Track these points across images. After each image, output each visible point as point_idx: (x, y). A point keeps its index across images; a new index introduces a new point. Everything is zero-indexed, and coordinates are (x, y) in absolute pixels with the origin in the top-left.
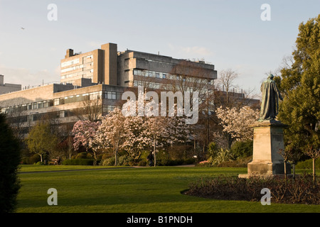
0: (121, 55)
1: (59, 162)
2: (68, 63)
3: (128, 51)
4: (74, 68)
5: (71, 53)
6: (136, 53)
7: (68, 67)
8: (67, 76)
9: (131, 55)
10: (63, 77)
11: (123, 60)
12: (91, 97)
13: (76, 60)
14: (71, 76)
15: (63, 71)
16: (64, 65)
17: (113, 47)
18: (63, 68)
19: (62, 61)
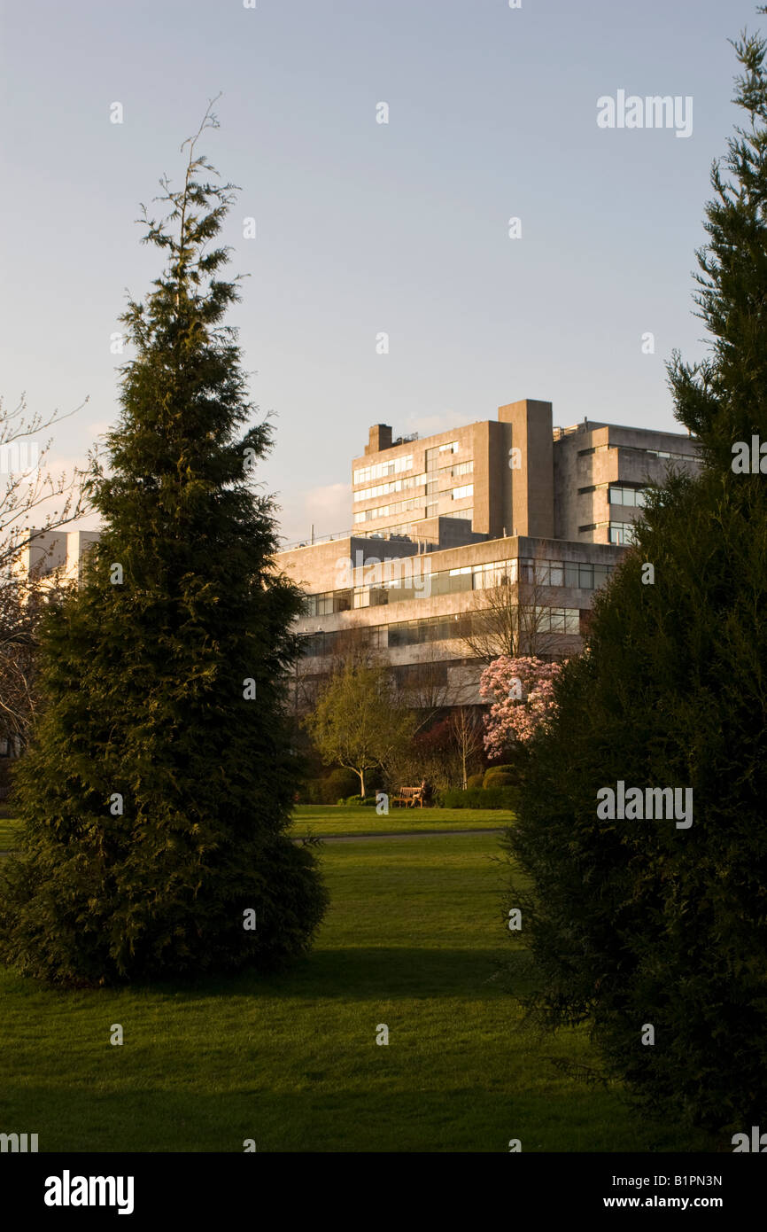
0: (566, 439)
1: (429, 798)
2: (379, 468)
3: (588, 427)
4: (398, 486)
5: (385, 439)
6: (616, 432)
7: (377, 483)
8: (374, 513)
9: (600, 438)
10: (361, 518)
11: (572, 455)
12: (478, 578)
13: (403, 461)
14: (386, 511)
15: (359, 496)
16: (361, 476)
17: (539, 412)
18: (361, 487)
19: (358, 464)
